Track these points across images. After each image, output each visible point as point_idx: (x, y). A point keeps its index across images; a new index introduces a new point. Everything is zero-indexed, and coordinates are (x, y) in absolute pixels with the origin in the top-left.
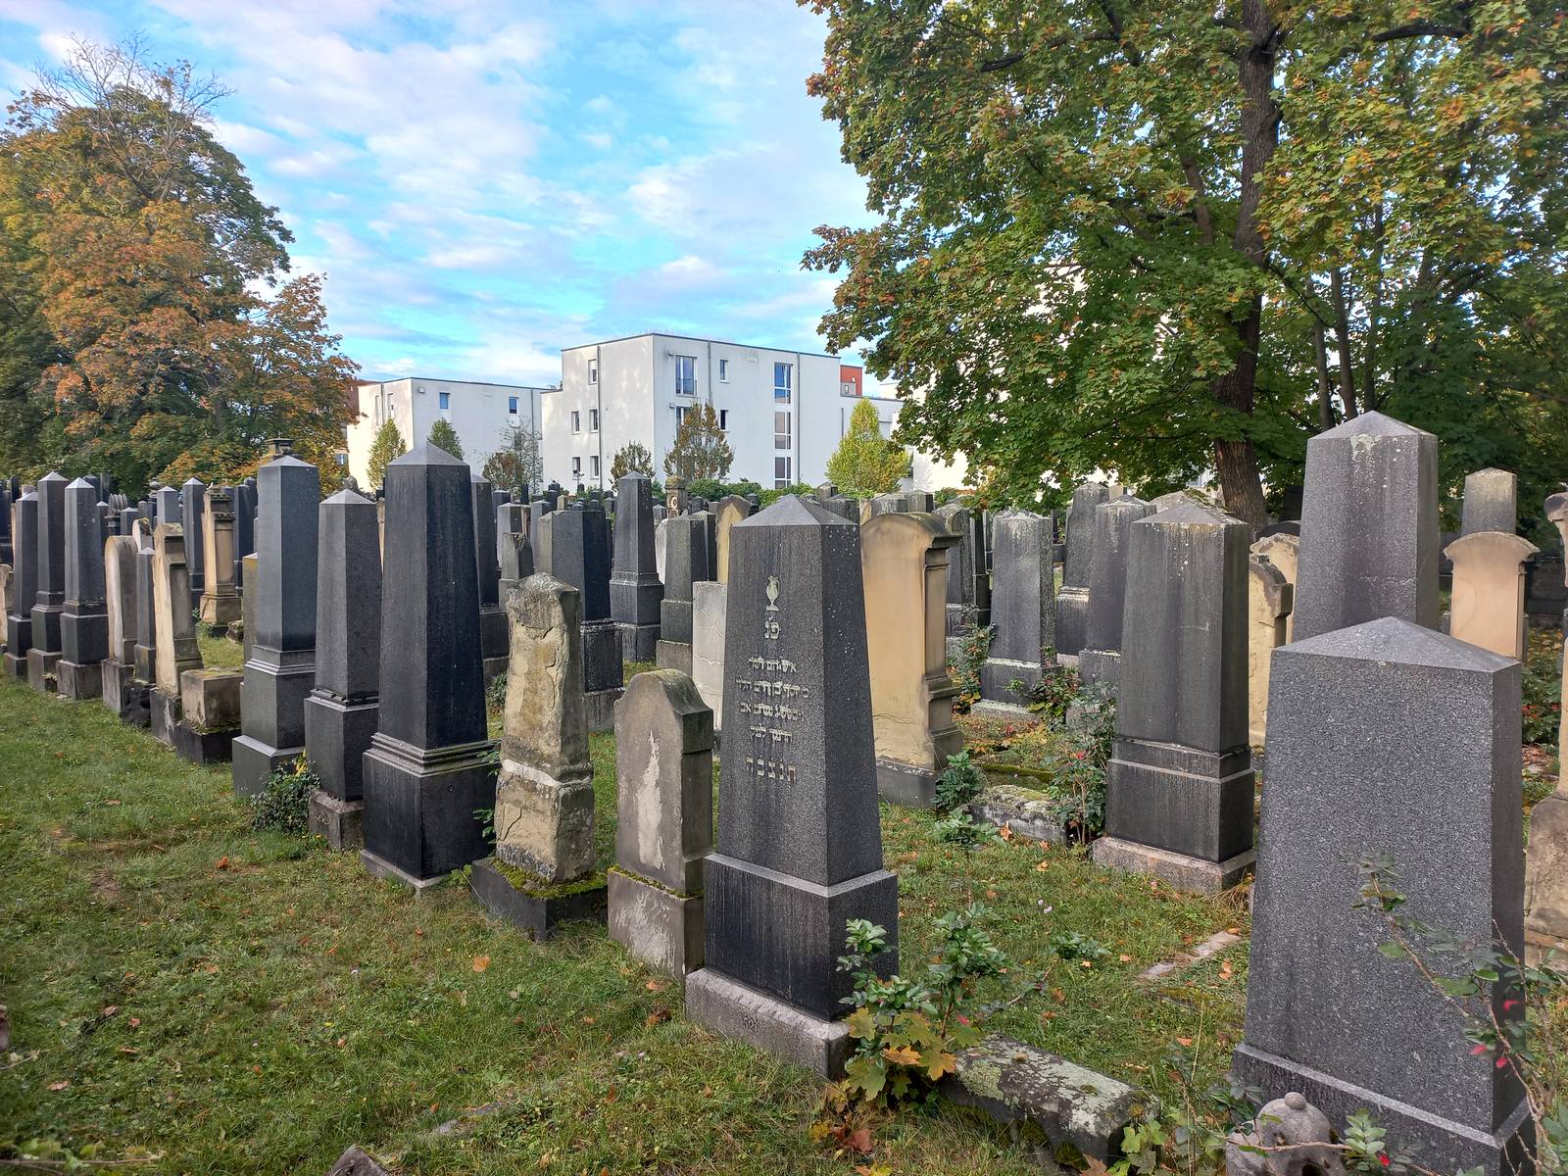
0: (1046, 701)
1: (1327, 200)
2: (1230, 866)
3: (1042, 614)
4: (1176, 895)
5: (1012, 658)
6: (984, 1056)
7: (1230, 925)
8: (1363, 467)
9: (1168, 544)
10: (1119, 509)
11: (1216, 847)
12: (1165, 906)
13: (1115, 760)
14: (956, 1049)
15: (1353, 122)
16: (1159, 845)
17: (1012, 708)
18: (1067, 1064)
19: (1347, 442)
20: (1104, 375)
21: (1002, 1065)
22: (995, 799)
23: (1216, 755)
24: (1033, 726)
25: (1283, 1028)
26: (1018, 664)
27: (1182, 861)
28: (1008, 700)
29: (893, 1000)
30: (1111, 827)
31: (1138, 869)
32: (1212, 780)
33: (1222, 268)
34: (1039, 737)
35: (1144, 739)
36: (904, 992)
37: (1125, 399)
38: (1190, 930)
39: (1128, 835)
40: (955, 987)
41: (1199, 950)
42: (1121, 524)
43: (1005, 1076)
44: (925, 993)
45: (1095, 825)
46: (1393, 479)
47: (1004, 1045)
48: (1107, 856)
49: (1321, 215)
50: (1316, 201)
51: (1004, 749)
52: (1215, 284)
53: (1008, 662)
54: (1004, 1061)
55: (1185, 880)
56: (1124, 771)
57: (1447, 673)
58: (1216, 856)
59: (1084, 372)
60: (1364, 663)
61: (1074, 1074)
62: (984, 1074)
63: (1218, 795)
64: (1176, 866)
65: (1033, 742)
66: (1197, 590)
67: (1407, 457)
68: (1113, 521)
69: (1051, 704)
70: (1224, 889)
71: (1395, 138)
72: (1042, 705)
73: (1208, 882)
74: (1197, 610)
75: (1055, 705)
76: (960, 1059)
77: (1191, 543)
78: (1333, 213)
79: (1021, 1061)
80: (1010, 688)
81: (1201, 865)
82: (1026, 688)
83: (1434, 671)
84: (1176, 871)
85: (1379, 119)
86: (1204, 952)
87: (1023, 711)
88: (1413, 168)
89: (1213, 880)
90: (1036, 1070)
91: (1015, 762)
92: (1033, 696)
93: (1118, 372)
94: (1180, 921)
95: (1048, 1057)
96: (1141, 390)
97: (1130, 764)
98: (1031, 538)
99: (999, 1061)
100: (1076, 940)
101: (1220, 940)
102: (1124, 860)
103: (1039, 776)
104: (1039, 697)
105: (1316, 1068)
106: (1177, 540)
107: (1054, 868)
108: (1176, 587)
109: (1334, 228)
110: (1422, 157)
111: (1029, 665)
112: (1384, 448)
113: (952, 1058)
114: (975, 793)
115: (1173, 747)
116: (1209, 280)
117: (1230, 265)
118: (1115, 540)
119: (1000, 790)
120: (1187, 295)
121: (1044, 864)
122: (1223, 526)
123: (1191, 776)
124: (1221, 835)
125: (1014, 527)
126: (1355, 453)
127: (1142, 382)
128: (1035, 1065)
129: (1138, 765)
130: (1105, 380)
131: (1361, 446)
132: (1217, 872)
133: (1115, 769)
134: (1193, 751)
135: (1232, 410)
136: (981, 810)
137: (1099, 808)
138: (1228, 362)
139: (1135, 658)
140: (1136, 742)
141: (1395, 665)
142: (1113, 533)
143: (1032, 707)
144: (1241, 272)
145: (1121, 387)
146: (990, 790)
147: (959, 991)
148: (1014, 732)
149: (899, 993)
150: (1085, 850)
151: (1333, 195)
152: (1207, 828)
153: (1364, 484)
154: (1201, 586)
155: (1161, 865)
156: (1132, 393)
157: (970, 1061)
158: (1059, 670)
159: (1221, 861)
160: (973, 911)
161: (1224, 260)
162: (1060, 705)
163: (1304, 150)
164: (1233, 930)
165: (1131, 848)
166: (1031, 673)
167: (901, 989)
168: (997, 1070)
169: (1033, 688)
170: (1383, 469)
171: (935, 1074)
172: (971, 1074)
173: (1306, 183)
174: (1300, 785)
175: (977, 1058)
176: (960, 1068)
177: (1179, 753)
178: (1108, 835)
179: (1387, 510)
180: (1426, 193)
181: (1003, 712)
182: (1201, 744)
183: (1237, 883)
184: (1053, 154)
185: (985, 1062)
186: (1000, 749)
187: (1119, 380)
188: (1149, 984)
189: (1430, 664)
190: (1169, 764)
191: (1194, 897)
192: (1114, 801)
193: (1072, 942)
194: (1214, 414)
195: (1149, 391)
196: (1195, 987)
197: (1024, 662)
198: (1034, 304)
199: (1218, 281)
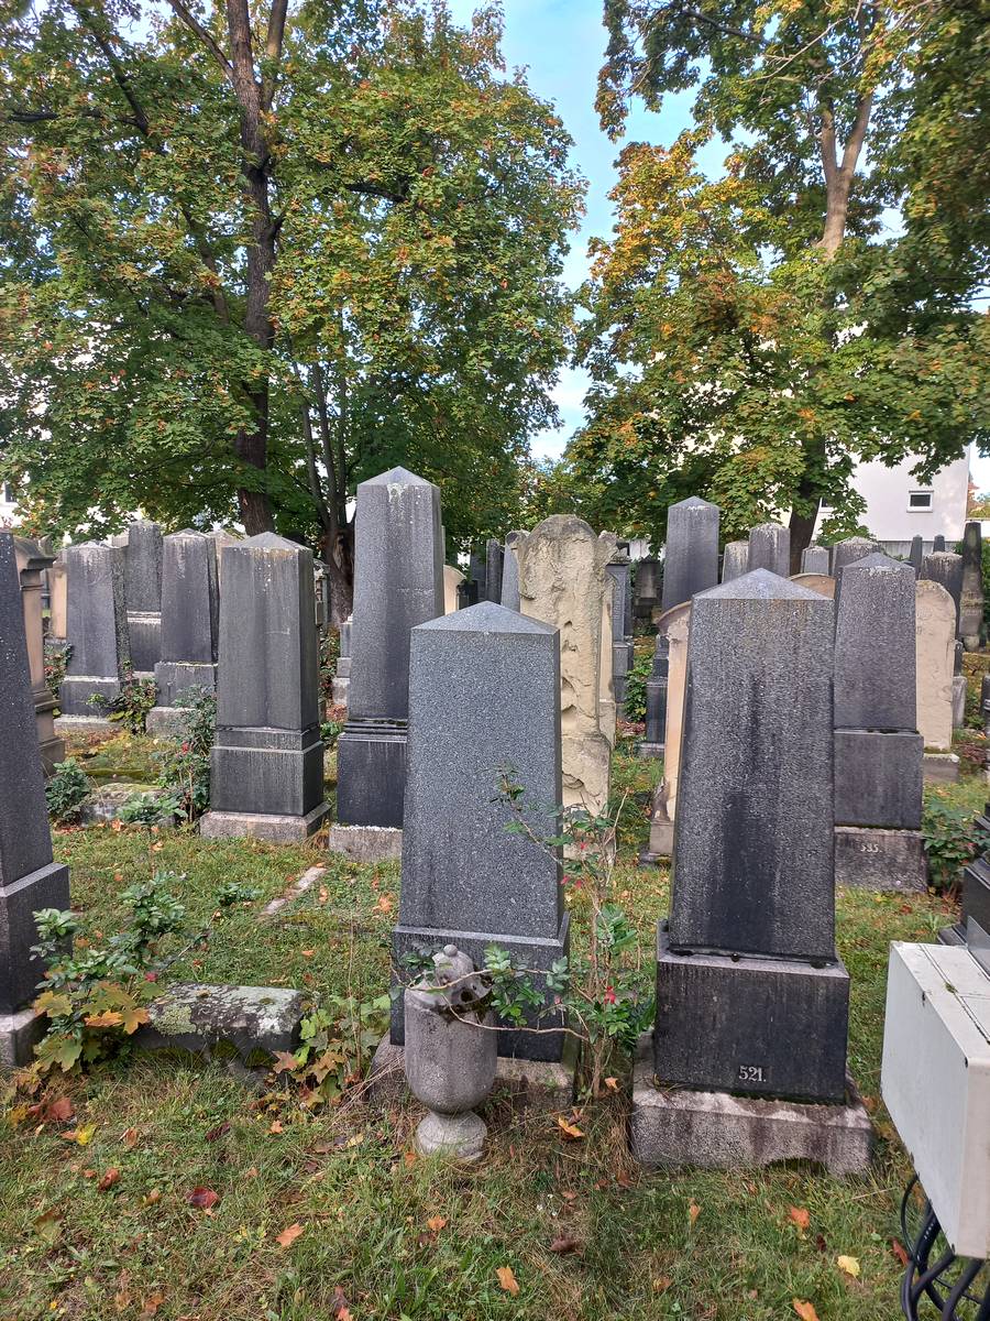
0: (125, 710)
1: (322, 304)
2: (312, 818)
3: (117, 633)
4: (272, 848)
5: (89, 675)
6: (172, 1001)
7: (317, 861)
8: (397, 508)
9: (253, 565)
10: (184, 540)
11: (301, 804)
12: (267, 857)
13: (217, 747)
14: (142, 1002)
15: (336, 247)
16: (257, 811)
17: (93, 720)
18: (242, 988)
19: (385, 488)
20: (151, 425)
21: (190, 1004)
22: (105, 797)
23: (299, 733)
24: (115, 733)
25: (427, 906)
26: (97, 680)
27: (275, 820)
28: (87, 712)
29: (94, 971)
30: (215, 803)
31: (240, 833)
32: (297, 752)
33: (244, 347)
34: (124, 740)
35: (241, 727)
36: (104, 961)
37: (172, 447)
38: (291, 871)
39: (229, 807)
40: (142, 949)
41: (300, 884)
42: (186, 553)
43: (194, 1011)
44: (123, 958)
45: (201, 804)
46: (417, 516)
47: (185, 988)
48: (213, 828)
49: (318, 316)
50: (314, 304)
51: (91, 756)
52: (240, 359)
53: (86, 679)
54: (190, 1001)
55: (277, 834)
56: (225, 755)
57: (527, 637)
58: (301, 811)
59: (133, 421)
60: (474, 634)
61: (250, 994)
62: (175, 1014)
63: (302, 764)
64: (271, 825)
65: (119, 747)
66: (280, 602)
67: (425, 501)
68: (180, 551)
69: (131, 712)
70: (309, 835)
71: (365, 266)
72: (122, 714)
73: (298, 830)
74: (279, 618)
75: (135, 713)
76: (151, 1010)
77: (272, 564)
78: (326, 316)
79: (205, 996)
80: (90, 703)
81: (290, 820)
82: (106, 701)
83: (519, 636)
84: (271, 831)
85: (354, 249)
86: (304, 884)
87: (104, 721)
88: (378, 292)
89: (300, 830)
90: (219, 999)
91: (106, 765)
92: (112, 707)
93: (163, 423)
94: (281, 866)
95: (225, 988)
96: (186, 441)
97: (230, 748)
98: (103, 565)
99: (185, 1002)
100: (234, 888)
101: (313, 873)
102: (226, 829)
103: (132, 775)
104: (119, 706)
105: (450, 928)
106: (261, 562)
107: (170, 846)
108: (262, 600)
109: (327, 327)
110: (383, 285)
111: (107, 680)
112: (409, 494)
113: (143, 1010)
114: (85, 794)
115: (265, 729)
116: (234, 354)
117: (249, 345)
118: (182, 567)
119: (108, 788)
120: (217, 365)
121: (159, 844)
122: (297, 551)
123: (280, 751)
124: (305, 795)
125: (86, 556)
126: (391, 497)
127: (185, 434)
128: (217, 996)
129: (237, 748)
130: (152, 429)
131: (394, 492)
132: (303, 823)
133: (217, 754)
134: (284, 732)
135: (253, 467)
136: (92, 810)
137: (204, 789)
138: (253, 425)
139: (230, 660)
140: (234, 729)
141: (495, 634)
142: (180, 561)
143: (113, 716)
144: (259, 352)
145: (167, 436)
146: (99, 790)
147: (146, 951)
148: (99, 741)
149: (99, 964)
150: (193, 825)
151: (325, 301)
152: (294, 790)
153: (397, 521)
154: (282, 599)
155: (259, 826)
156: (177, 443)
157: (160, 1009)
158: (135, 682)
159: (304, 815)
160: (157, 879)
161: (245, 340)
162: (139, 712)
163: (302, 262)
164: (320, 864)
165: (233, 817)
166: (109, 686)
167: (101, 959)
168: (187, 1009)
169: (112, 700)
170: (410, 510)
171: (131, 1028)
172: (164, 1019)
173: (306, 288)
174: (435, 726)
175: (166, 1004)
176: (152, 1017)
177: (270, 734)
178: (213, 810)
179: (414, 540)
180: (388, 313)
181: (84, 725)
182: (287, 726)
183: (317, 829)
184: (99, 218)
185: (175, 1005)
186: (87, 756)
187: (164, 430)
188: (271, 917)
189: (516, 631)
190: (262, 744)
191: (286, 846)
192: (217, 781)
193: (231, 890)
194: (239, 468)
195: (192, 442)
196: (307, 911)
197: (102, 677)
198: (84, 353)
199: (241, 356)
